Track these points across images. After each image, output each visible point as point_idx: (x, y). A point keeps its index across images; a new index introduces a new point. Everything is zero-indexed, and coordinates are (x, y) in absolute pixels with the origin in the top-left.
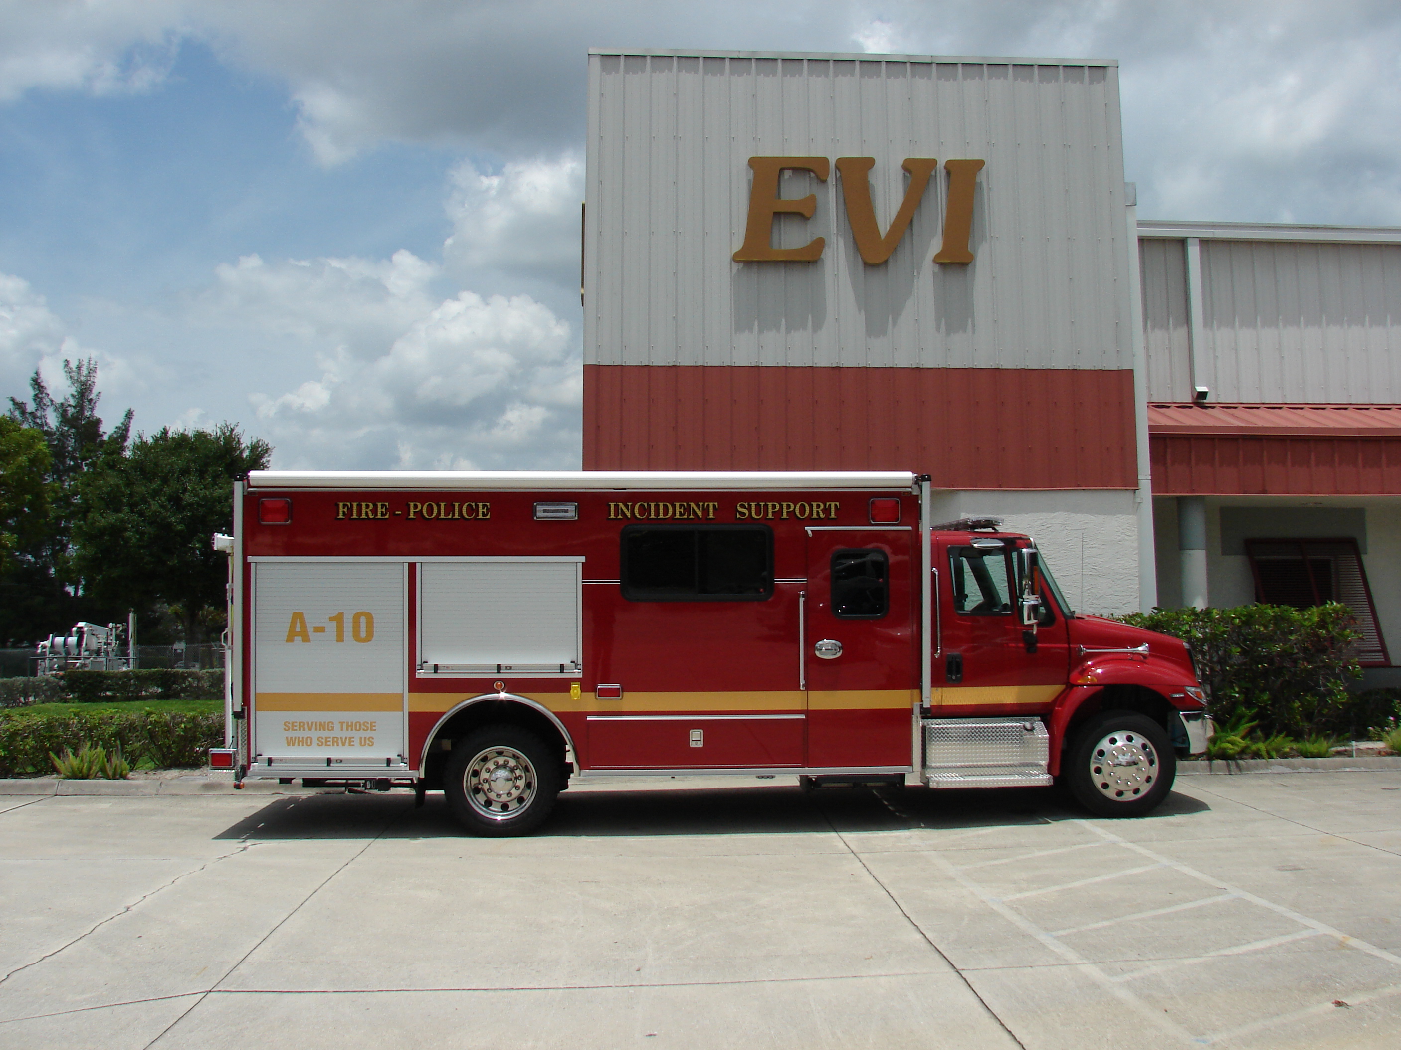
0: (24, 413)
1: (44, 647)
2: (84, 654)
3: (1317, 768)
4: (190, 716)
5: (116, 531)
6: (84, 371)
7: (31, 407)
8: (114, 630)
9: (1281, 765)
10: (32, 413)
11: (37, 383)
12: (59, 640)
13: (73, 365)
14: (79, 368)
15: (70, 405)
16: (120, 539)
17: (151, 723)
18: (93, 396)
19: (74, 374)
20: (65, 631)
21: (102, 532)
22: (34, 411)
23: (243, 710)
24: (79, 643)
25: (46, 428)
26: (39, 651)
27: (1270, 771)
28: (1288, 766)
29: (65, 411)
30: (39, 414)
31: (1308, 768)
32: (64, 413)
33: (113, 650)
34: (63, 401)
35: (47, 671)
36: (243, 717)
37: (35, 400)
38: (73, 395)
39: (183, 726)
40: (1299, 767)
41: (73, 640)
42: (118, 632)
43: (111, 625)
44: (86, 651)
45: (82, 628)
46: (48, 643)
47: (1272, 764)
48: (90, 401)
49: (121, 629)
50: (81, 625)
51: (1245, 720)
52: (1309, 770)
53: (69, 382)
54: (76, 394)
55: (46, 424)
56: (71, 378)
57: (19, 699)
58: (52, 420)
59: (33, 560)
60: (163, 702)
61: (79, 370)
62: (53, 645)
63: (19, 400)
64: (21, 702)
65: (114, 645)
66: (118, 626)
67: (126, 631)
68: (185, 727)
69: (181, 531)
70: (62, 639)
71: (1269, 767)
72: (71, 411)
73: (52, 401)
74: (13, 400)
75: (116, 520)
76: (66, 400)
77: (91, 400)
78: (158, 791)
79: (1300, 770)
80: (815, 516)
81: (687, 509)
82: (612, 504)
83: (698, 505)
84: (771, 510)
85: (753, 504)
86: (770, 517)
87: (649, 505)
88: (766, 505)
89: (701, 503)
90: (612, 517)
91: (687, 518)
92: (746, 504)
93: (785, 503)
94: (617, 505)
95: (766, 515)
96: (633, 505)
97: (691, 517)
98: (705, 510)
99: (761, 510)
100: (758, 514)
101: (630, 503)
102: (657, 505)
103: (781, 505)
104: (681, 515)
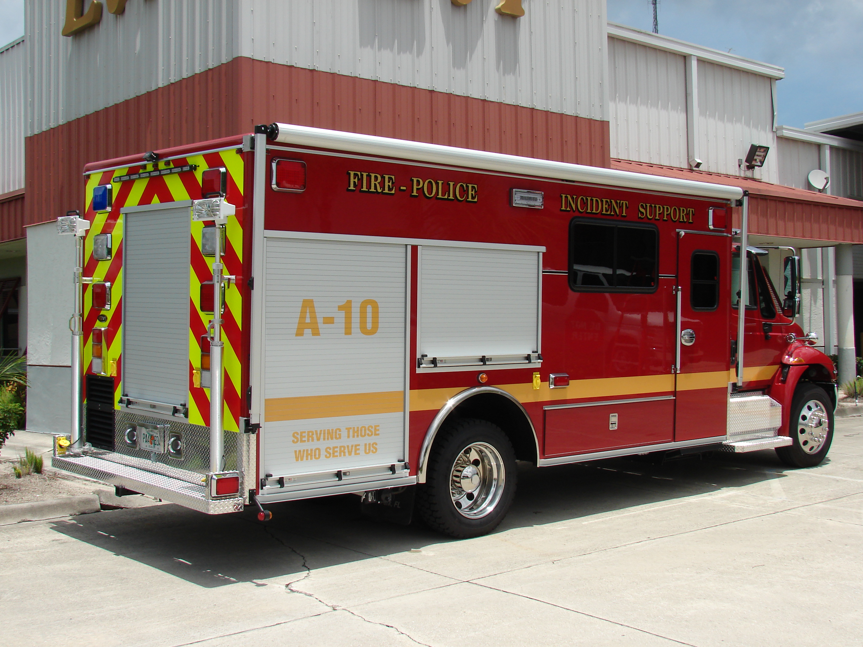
80: (681, 220)
81: (610, 205)
82: (564, 196)
83: (616, 203)
84: (658, 212)
85: (648, 205)
86: (657, 218)
87: (587, 199)
88: (655, 207)
89: (618, 201)
90: (563, 208)
91: (610, 215)
92: (644, 205)
93: (665, 207)
94: (566, 197)
95: (655, 216)
96: (577, 199)
97: (612, 213)
98: (621, 208)
99: (653, 211)
100: (651, 215)
101: (575, 197)
102: (592, 200)
103: (663, 208)
104: (607, 211)
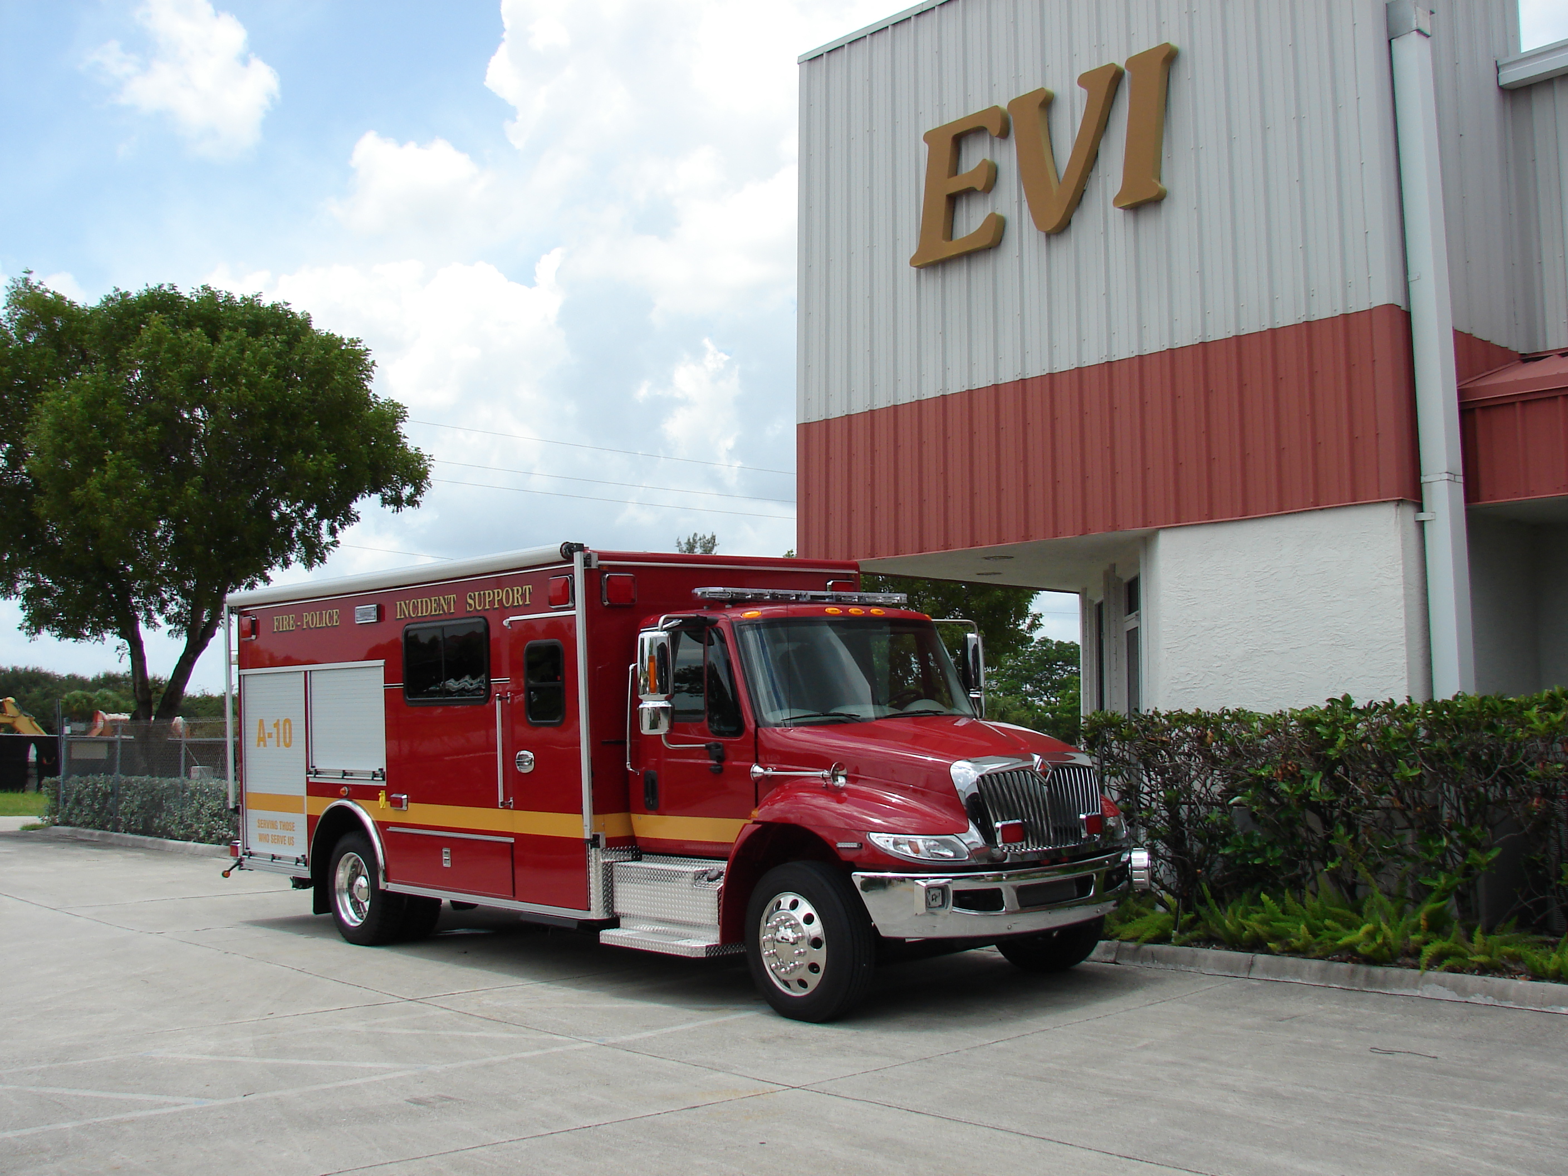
3: (1507, 1000)
9: (1442, 984)
27: (1418, 993)
28: (1454, 988)
31: (1489, 998)
40: (1473, 993)
47: (1428, 982)
51: (1434, 895)
52: (1490, 1000)
71: (1420, 986)
79: (1472, 999)
80: (516, 604)
81: (439, 604)
82: (398, 603)
83: (444, 599)
84: (487, 600)
85: (477, 593)
86: (487, 607)
87: (417, 602)
88: (484, 594)
89: (446, 597)
90: (398, 617)
91: (439, 614)
92: (473, 595)
93: (496, 591)
94: (400, 604)
95: (485, 605)
96: (409, 603)
97: (441, 612)
98: (449, 604)
99: (482, 600)
100: (480, 606)
101: (407, 602)
102: (422, 602)
103: (494, 593)
104: (435, 611)
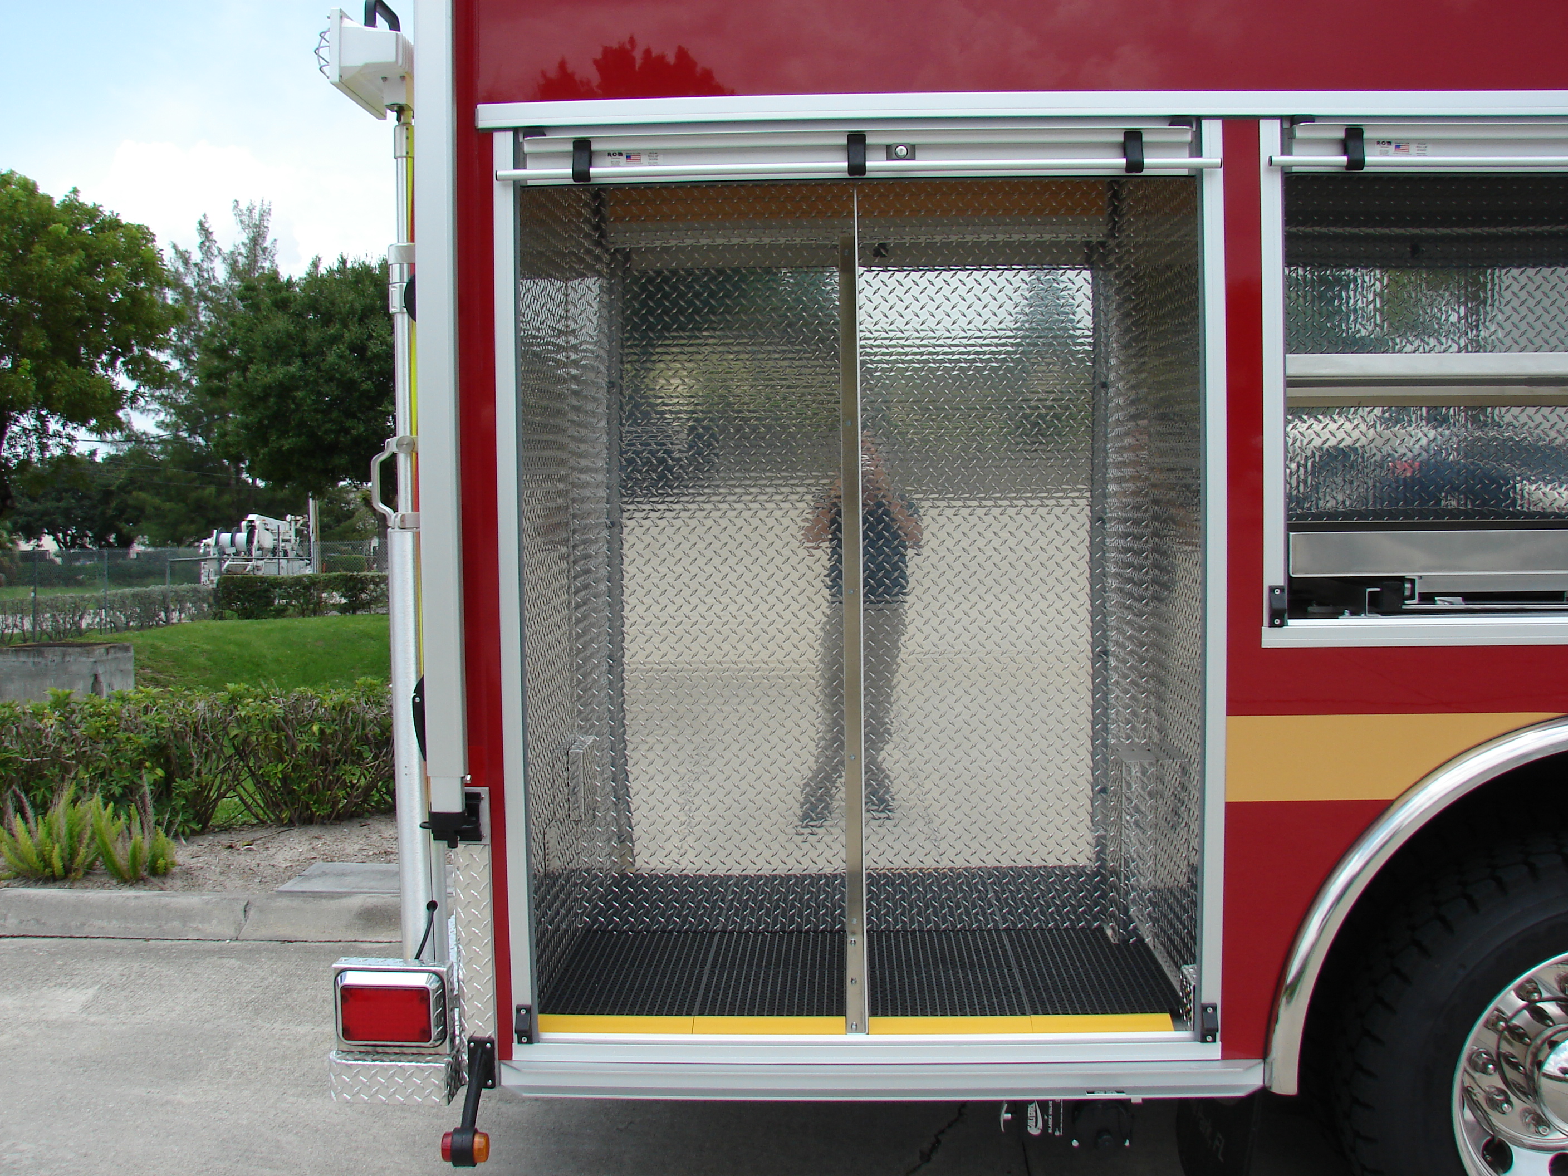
0: (186, 262)
1: (208, 545)
2: (255, 553)
4: (332, 704)
5: (284, 390)
6: (256, 215)
7: (196, 257)
8: (293, 523)
10: (196, 265)
11: (205, 231)
12: (226, 537)
13: (243, 206)
14: (250, 211)
15: (240, 254)
16: (290, 401)
17: (239, 720)
18: (267, 244)
19: (245, 218)
20: (231, 525)
21: (267, 392)
22: (199, 261)
23: (471, 801)
24: (250, 540)
25: (214, 283)
26: (202, 551)
29: (236, 262)
30: (205, 266)
32: (233, 266)
33: (293, 549)
34: (232, 249)
35: (209, 577)
36: (474, 836)
37: (201, 248)
38: (243, 244)
39: (315, 728)
41: (242, 537)
42: (298, 525)
43: (289, 517)
44: (259, 549)
45: (253, 521)
46: (211, 541)
48: (264, 250)
49: (301, 522)
50: (251, 517)
53: (239, 227)
54: (247, 241)
55: (214, 278)
56: (241, 222)
57: (158, 616)
58: (221, 273)
59: (203, 443)
60: (349, 616)
61: (251, 212)
62: (217, 543)
63: (182, 248)
64: (160, 619)
65: (293, 541)
66: (298, 518)
67: (306, 524)
68: (322, 731)
69: (369, 391)
70: (229, 535)
72: (241, 260)
73: (220, 250)
74: (175, 247)
75: (285, 376)
76: (237, 247)
77: (266, 248)
78: (239, 928)
